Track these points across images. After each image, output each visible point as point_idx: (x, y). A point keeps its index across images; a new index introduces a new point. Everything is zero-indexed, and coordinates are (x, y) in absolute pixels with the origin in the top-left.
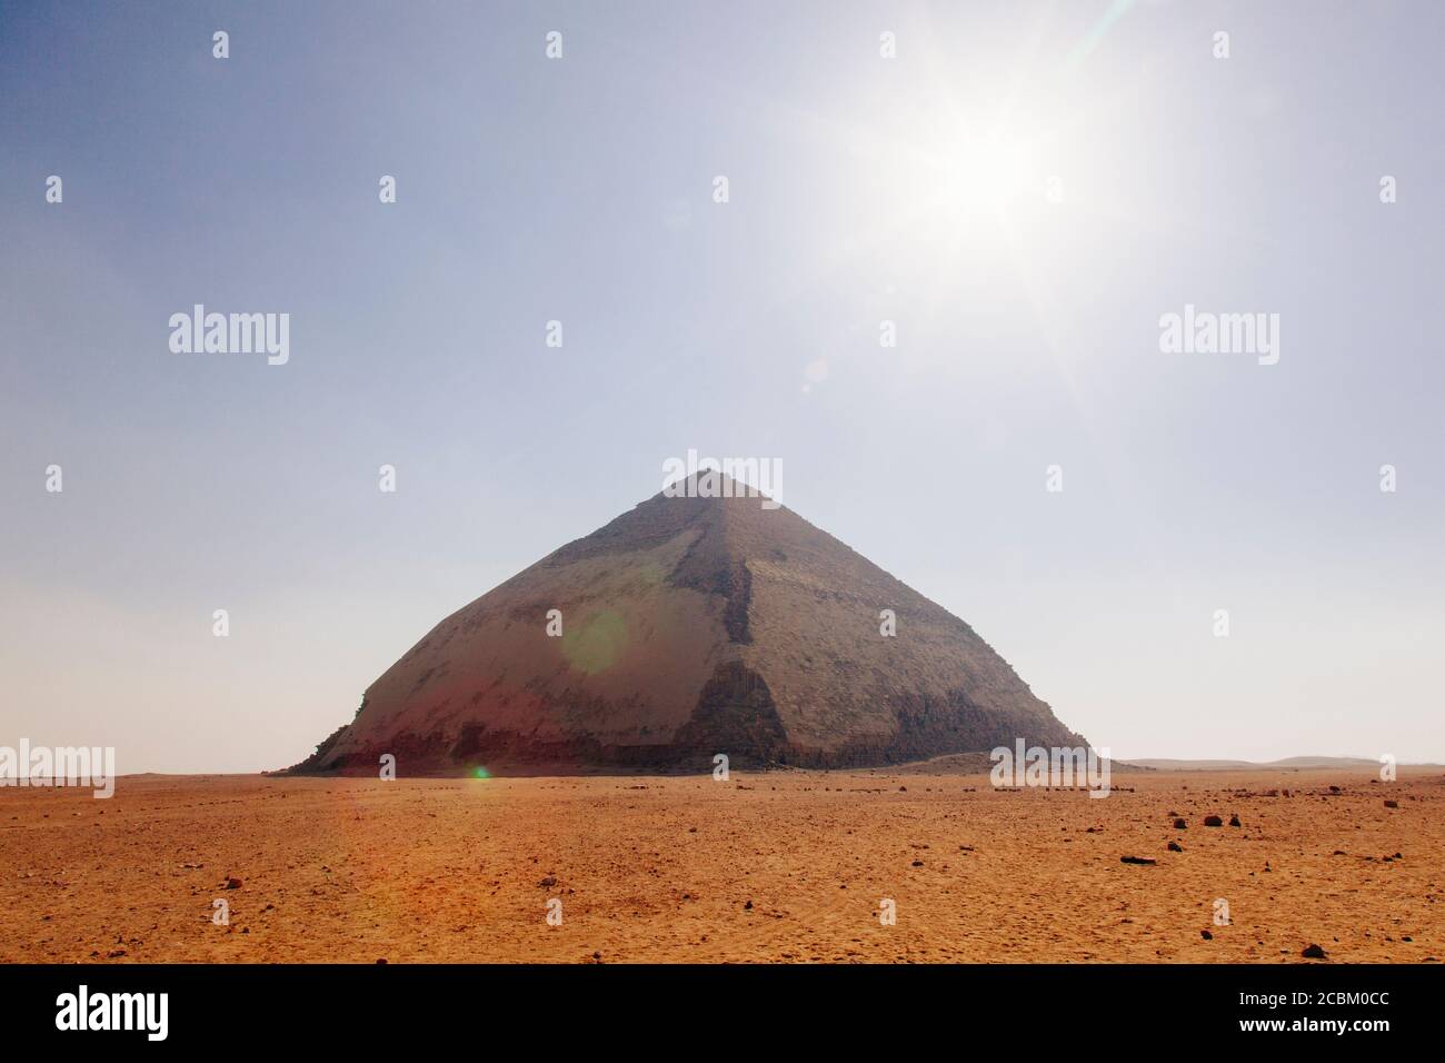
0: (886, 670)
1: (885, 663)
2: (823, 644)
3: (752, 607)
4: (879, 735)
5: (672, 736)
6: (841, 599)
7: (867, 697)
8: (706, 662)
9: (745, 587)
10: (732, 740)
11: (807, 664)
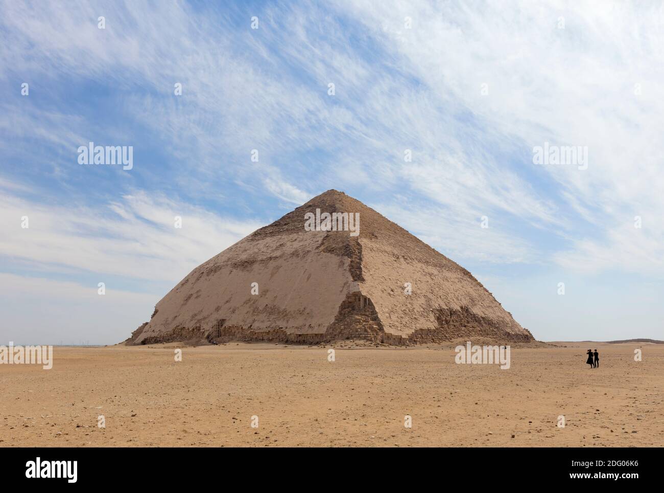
0: (430, 296)
1: (430, 292)
2: (398, 282)
3: (363, 264)
4: (429, 330)
5: (325, 329)
6: (406, 259)
7: (422, 310)
8: (341, 291)
9: (359, 253)
10: (357, 331)
11: (392, 293)
